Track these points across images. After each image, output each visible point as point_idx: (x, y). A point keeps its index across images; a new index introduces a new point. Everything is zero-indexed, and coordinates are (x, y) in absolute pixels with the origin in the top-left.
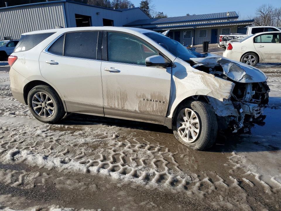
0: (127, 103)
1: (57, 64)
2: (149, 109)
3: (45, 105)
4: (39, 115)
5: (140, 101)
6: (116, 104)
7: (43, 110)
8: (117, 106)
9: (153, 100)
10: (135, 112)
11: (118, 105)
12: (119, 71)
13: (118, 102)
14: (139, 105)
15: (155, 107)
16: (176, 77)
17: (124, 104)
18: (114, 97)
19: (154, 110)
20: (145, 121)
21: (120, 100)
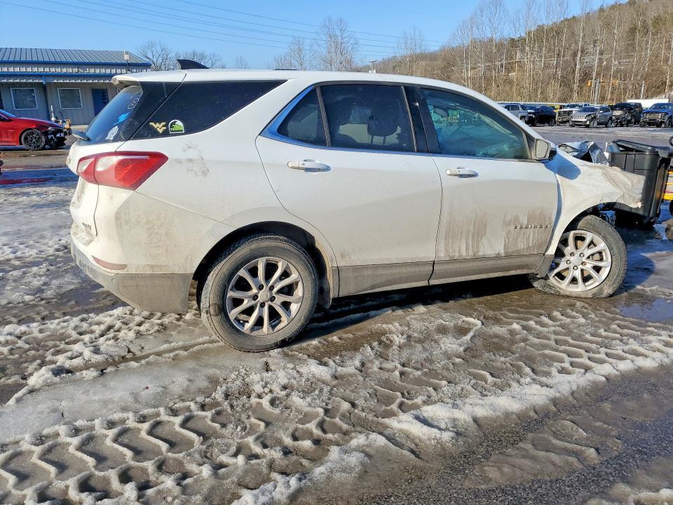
0: (484, 241)
1: (327, 169)
2: (521, 246)
3: (271, 294)
4: (248, 332)
5: (508, 233)
6: (462, 249)
7: (261, 312)
8: (464, 253)
9: (530, 226)
10: (498, 257)
11: (467, 249)
12: (475, 175)
13: (467, 243)
14: (505, 241)
15: (531, 239)
16: (562, 175)
17: (478, 246)
18: (460, 234)
19: (531, 245)
20: (507, 274)
21: (470, 237)
